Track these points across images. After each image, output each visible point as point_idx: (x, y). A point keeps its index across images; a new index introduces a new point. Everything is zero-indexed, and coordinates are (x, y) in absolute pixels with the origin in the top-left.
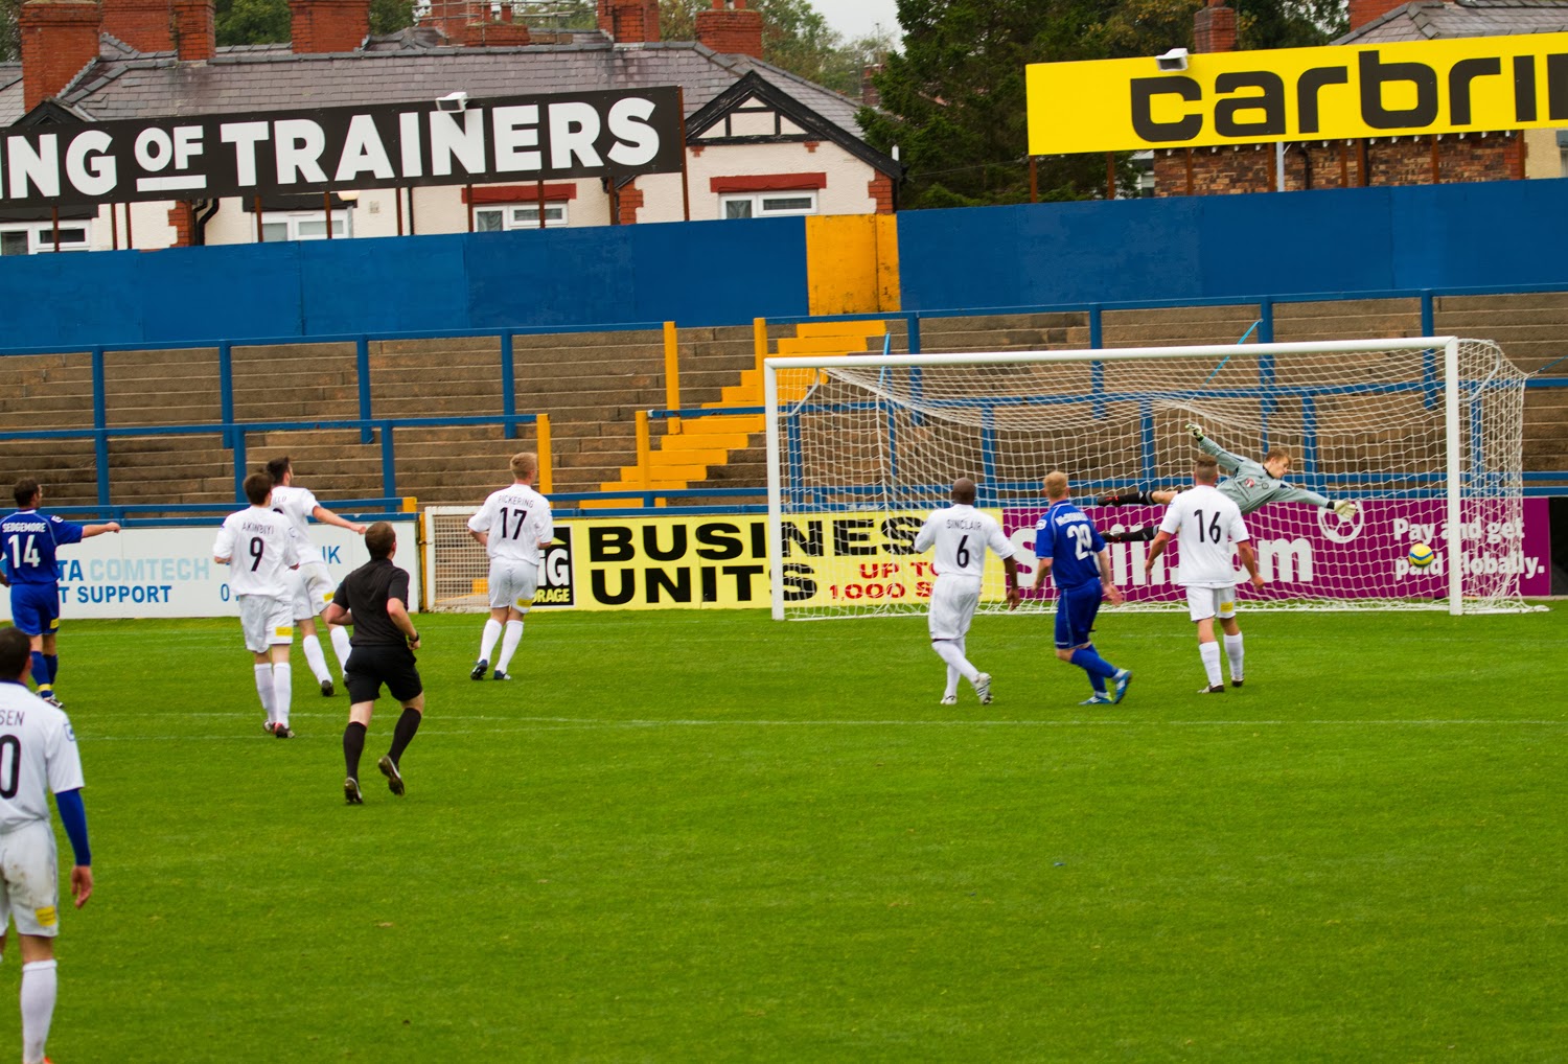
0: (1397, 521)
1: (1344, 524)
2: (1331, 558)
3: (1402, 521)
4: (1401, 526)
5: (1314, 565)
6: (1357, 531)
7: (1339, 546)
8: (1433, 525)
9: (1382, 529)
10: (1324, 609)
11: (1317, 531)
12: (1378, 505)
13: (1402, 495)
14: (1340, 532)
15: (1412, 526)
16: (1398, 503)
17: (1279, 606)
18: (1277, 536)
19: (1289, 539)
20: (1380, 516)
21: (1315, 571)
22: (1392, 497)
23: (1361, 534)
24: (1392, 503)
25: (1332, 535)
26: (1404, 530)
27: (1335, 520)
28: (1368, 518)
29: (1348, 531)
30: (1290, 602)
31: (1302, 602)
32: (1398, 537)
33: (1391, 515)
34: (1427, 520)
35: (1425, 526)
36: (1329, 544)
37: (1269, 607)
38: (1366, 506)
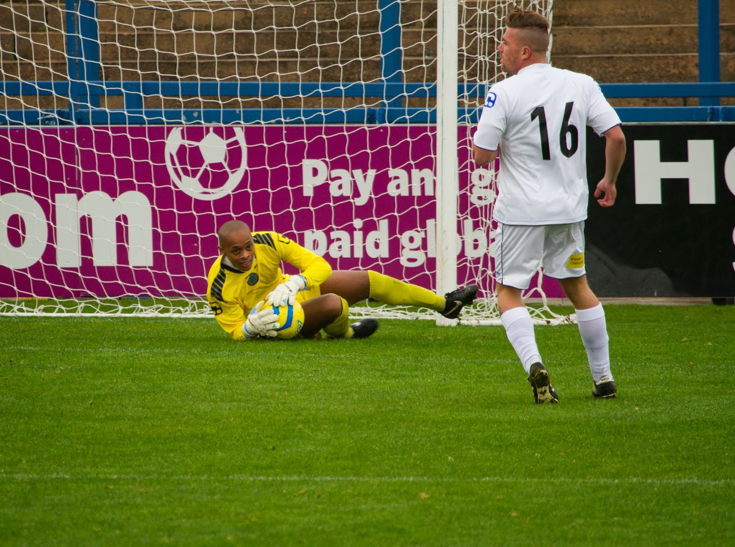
0: (308, 164)
1: (212, 166)
2: (187, 223)
3: (318, 163)
4: (315, 172)
5: (155, 234)
6: (235, 179)
7: (202, 205)
8: (372, 173)
9: (279, 177)
10: (189, 315)
11: (163, 176)
12: (274, 134)
13: (338, 118)
14: (204, 181)
15: (336, 173)
16: (329, 131)
17: (104, 309)
18: (91, 185)
19: (112, 190)
20: (276, 156)
21: (156, 246)
22: (319, 119)
23: (243, 184)
24: (318, 131)
25: (191, 187)
26: (320, 180)
27: (196, 157)
28: (255, 157)
29: (220, 179)
30: (126, 302)
31: (146, 300)
32: (308, 191)
33: (296, 155)
34: (361, 164)
35: (358, 173)
36: (184, 200)
37: (86, 310)
38: (252, 135)
